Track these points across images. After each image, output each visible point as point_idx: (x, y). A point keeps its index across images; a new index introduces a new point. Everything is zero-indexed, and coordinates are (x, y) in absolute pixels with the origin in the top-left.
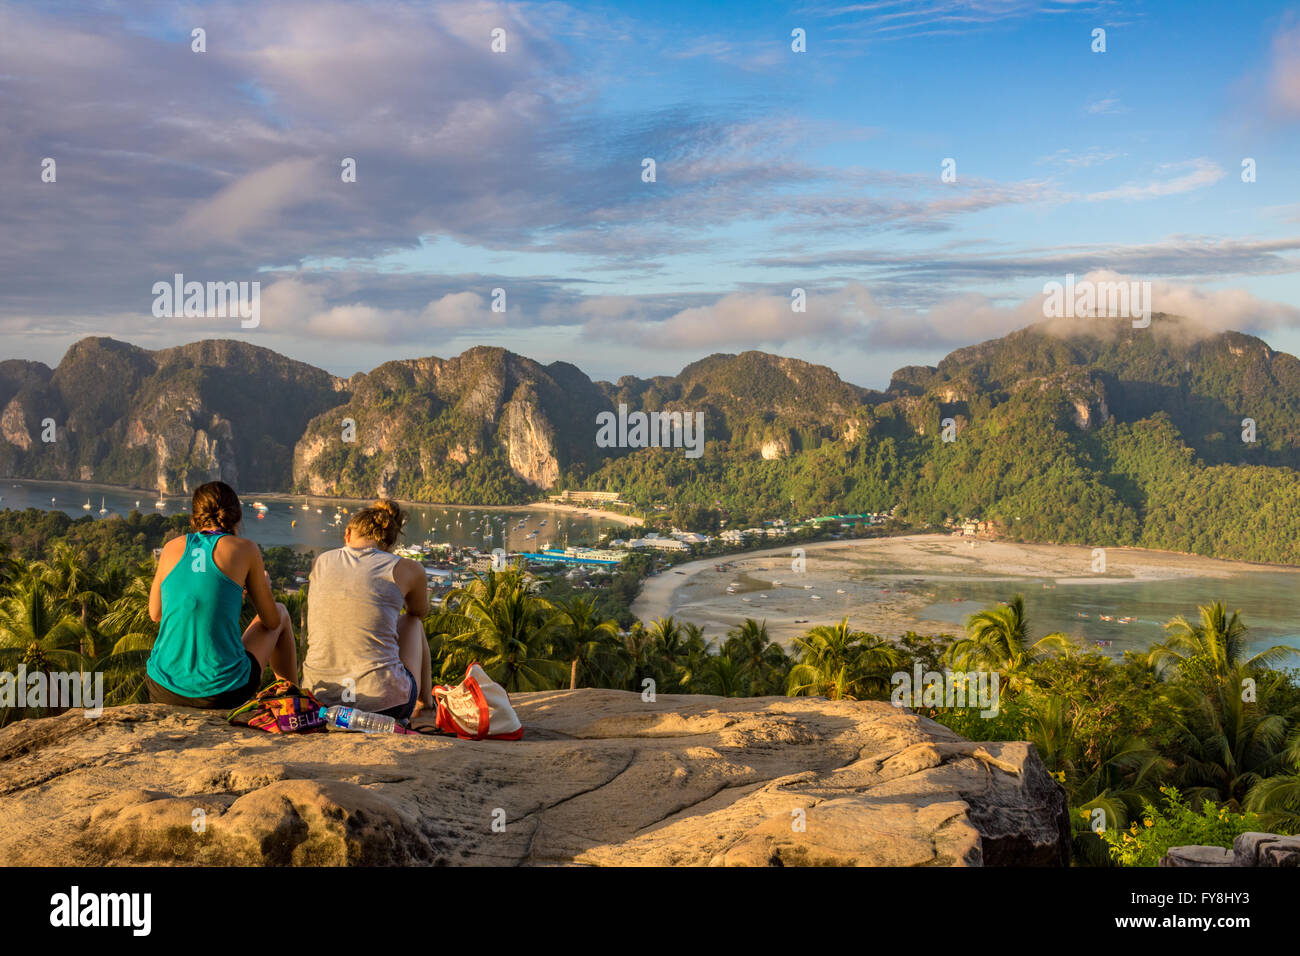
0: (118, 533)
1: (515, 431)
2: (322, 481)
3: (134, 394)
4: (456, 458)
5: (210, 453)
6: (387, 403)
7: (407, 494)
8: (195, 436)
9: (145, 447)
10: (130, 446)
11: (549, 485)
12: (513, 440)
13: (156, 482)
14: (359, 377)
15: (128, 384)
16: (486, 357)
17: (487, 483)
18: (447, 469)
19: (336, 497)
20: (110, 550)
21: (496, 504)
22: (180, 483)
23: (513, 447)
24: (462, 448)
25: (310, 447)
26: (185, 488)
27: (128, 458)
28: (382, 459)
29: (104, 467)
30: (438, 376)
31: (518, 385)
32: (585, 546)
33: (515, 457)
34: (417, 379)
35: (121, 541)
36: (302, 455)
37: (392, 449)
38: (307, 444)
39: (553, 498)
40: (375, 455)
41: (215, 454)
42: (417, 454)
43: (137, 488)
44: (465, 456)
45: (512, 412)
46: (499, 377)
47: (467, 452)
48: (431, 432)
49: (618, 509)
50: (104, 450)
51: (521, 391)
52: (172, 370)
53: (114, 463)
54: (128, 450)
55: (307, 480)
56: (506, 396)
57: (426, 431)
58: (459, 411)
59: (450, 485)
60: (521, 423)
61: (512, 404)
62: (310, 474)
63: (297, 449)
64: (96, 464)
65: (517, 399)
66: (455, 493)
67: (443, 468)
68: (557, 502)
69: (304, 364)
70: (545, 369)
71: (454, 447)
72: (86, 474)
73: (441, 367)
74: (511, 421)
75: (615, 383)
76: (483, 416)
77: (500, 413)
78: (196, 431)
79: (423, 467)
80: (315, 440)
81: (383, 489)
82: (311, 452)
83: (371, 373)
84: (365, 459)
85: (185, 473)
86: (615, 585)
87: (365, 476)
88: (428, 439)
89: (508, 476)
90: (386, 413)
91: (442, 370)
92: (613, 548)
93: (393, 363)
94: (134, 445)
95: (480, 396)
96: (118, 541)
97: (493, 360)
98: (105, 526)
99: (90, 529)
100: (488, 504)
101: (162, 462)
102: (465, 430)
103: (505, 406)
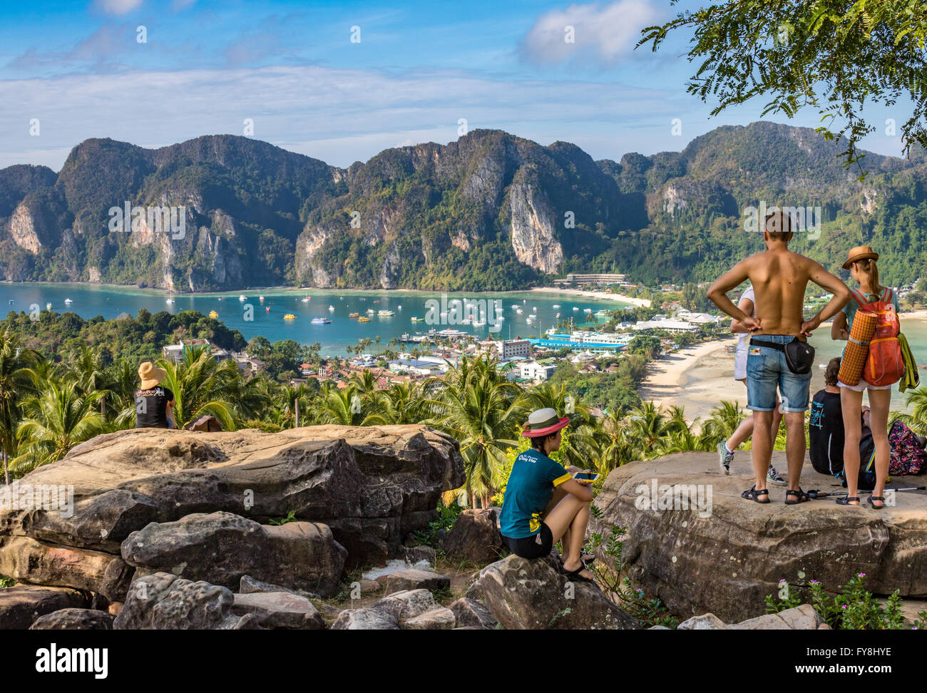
0: (128, 332)
1: (517, 214)
2: (325, 273)
3: (137, 193)
4: (458, 245)
5: (213, 250)
6: (387, 192)
7: (410, 283)
8: (198, 232)
9: (150, 246)
10: (135, 245)
11: (552, 270)
12: (515, 225)
13: (162, 280)
14: (357, 166)
15: (130, 184)
16: (484, 141)
17: (491, 268)
18: (449, 256)
19: (340, 288)
20: (122, 348)
21: (499, 290)
22: (184, 282)
23: (515, 233)
24: (463, 235)
25: (312, 240)
26: (191, 286)
27: (134, 258)
28: (384, 249)
29: (111, 267)
30: (436, 161)
31: (518, 168)
32: (591, 329)
33: (517, 242)
34: (416, 166)
35: (131, 340)
36: (303, 248)
37: (393, 238)
38: (309, 237)
39: (558, 281)
40: (377, 245)
41: (219, 250)
42: (419, 244)
43: (144, 286)
44: (467, 243)
45: (513, 195)
46: (499, 161)
47: (469, 239)
48: (431, 221)
49: (624, 291)
50: (110, 252)
51: (521, 174)
52: (171, 169)
53: (122, 263)
54: (134, 250)
55: (310, 274)
56: (507, 180)
57: (427, 219)
58: (460, 197)
59: (453, 273)
60: (522, 207)
61: (513, 187)
62: (313, 267)
63: (299, 242)
64: (104, 266)
65: (517, 182)
66: (459, 280)
67: (446, 256)
68: (562, 286)
69: (302, 156)
70: (546, 151)
71: (456, 235)
72: (94, 274)
73: (439, 152)
74: (513, 205)
75: (618, 161)
76: (484, 201)
77: (501, 198)
78: (198, 228)
79: (425, 255)
80: (317, 233)
81: (386, 279)
82: (312, 245)
83: (369, 162)
84: (368, 249)
85: (190, 271)
86: (623, 368)
87: (368, 266)
88: (429, 227)
89: (511, 262)
90: (385, 202)
91: (441, 157)
92: (620, 331)
93: (391, 150)
94: (139, 244)
95: (479, 181)
96: (128, 340)
97: (491, 144)
98: (116, 326)
99: (102, 329)
100: (492, 290)
101: (167, 261)
102: (466, 216)
103: (506, 189)
